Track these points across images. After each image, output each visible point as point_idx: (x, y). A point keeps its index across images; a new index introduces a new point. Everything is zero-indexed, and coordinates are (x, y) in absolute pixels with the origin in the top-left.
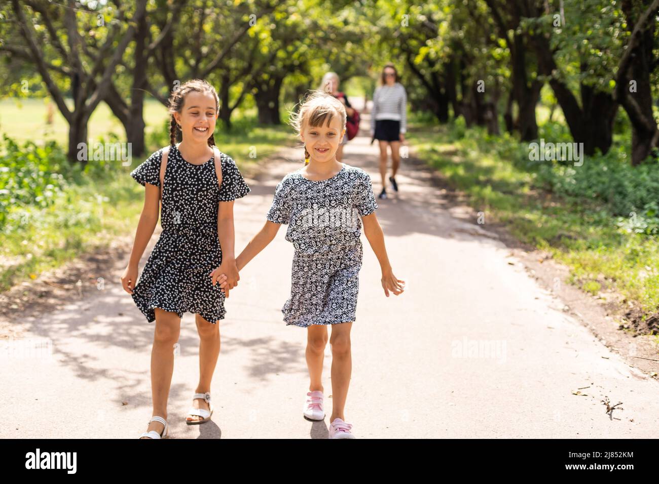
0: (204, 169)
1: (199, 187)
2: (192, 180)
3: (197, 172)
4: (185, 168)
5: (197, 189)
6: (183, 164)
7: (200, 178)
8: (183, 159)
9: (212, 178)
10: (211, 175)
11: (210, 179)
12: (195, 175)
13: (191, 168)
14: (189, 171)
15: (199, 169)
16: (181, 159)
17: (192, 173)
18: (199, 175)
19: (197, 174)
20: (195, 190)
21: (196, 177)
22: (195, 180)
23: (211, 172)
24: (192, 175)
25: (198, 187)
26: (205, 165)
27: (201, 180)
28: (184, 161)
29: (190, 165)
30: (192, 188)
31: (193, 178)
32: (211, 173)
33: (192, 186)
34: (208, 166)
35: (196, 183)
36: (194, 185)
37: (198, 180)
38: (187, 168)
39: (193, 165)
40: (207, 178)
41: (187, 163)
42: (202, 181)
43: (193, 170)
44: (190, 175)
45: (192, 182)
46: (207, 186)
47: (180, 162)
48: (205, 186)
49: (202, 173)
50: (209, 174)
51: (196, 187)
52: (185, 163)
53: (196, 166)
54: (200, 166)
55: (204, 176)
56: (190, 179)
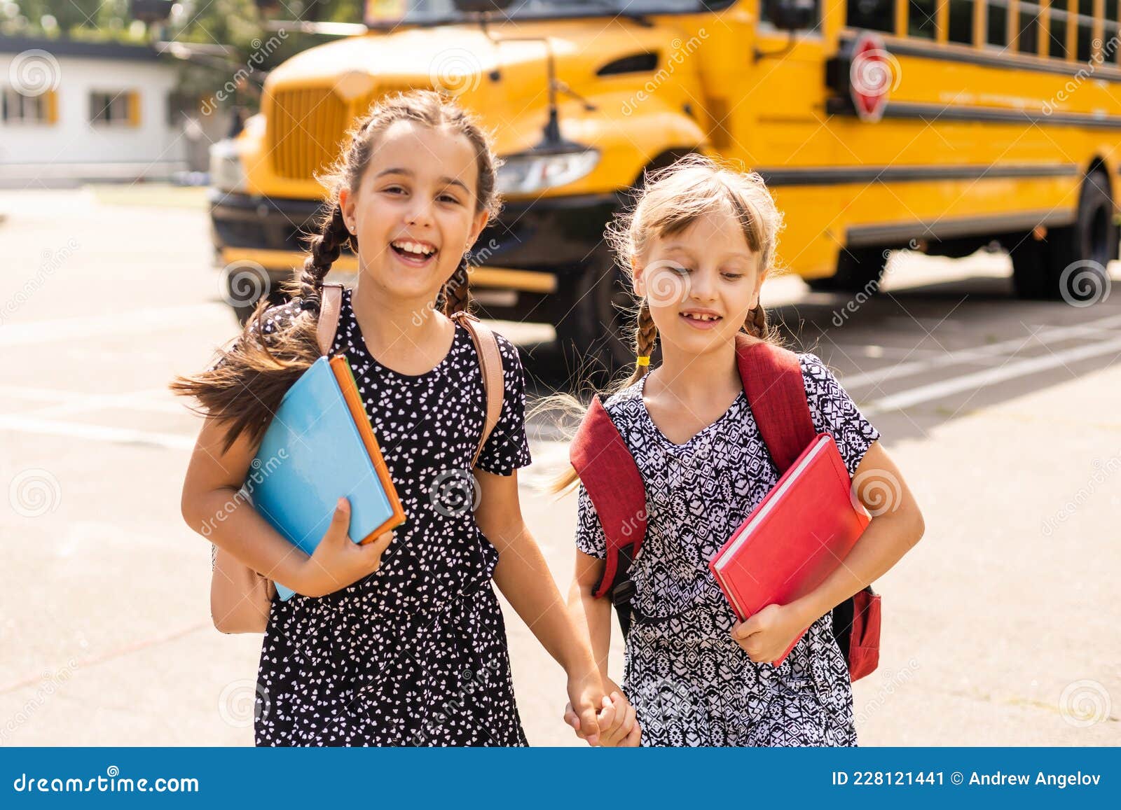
0: (438, 387)
1: (424, 452)
2: (401, 429)
3: (415, 398)
4: (375, 386)
5: (417, 457)
6: (367, 374)
7: (428, 417)
8: (368, 356)
9: (462, 417)
10: (458, 408)
11: (458, 421)
12: (409, 410)
13: (396, 389)
14: (391, 397)
15: (424, 387)
16: (362, 354)
17: (399, 404)
18: (425, 408)
19: (416, 406)
20: (411, 461)
21: (414, 415)
22: (410, 425)
23: (459, 397)
24: (401, 412)
25: (419, 452)
26: (441, 370)
27: (430, 426)
28: (373, 363)
29: (397, 376)
30: (400, 455)
31: (404, 421)
32: (458, 403)
33: (399, 449)
34: (450, 373)
35: (415, 437)
36: (407, 445)
37: (421, 425)
38: (383, 387)
39: (405, 378)
40: (449, 417)
41: (386, 371)
42: (433, 430)
43: (404, 394)
44: (394, 411)
45: (400, 434)
46: (448, 447)
47: (360, 366)
48: (444, 445)
49: (432, 401)
50: (454, 405)
51: (414, 451)
52: (378, 369)
53: (413, 379)
54: (424, 377)
55: (440, 411)
56: (393, 425)
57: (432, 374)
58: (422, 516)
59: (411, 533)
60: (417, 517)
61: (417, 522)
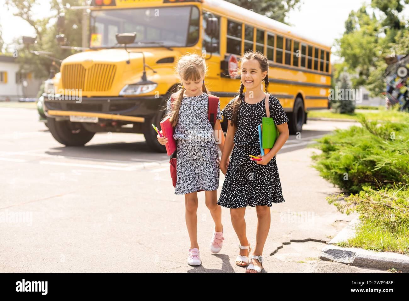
57: (256, 104)
60: (252, 130)
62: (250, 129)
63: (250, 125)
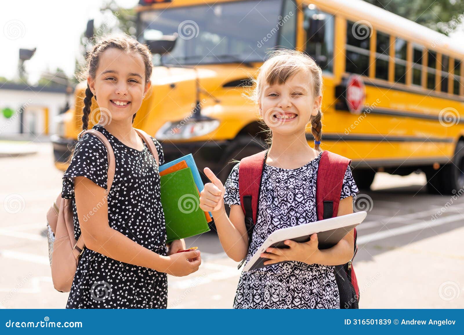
58: (134, 214)
59: (130, 222)
60: (132, 214)
61: (132, 216)
62: (127, 212)
63: (126, 203)
